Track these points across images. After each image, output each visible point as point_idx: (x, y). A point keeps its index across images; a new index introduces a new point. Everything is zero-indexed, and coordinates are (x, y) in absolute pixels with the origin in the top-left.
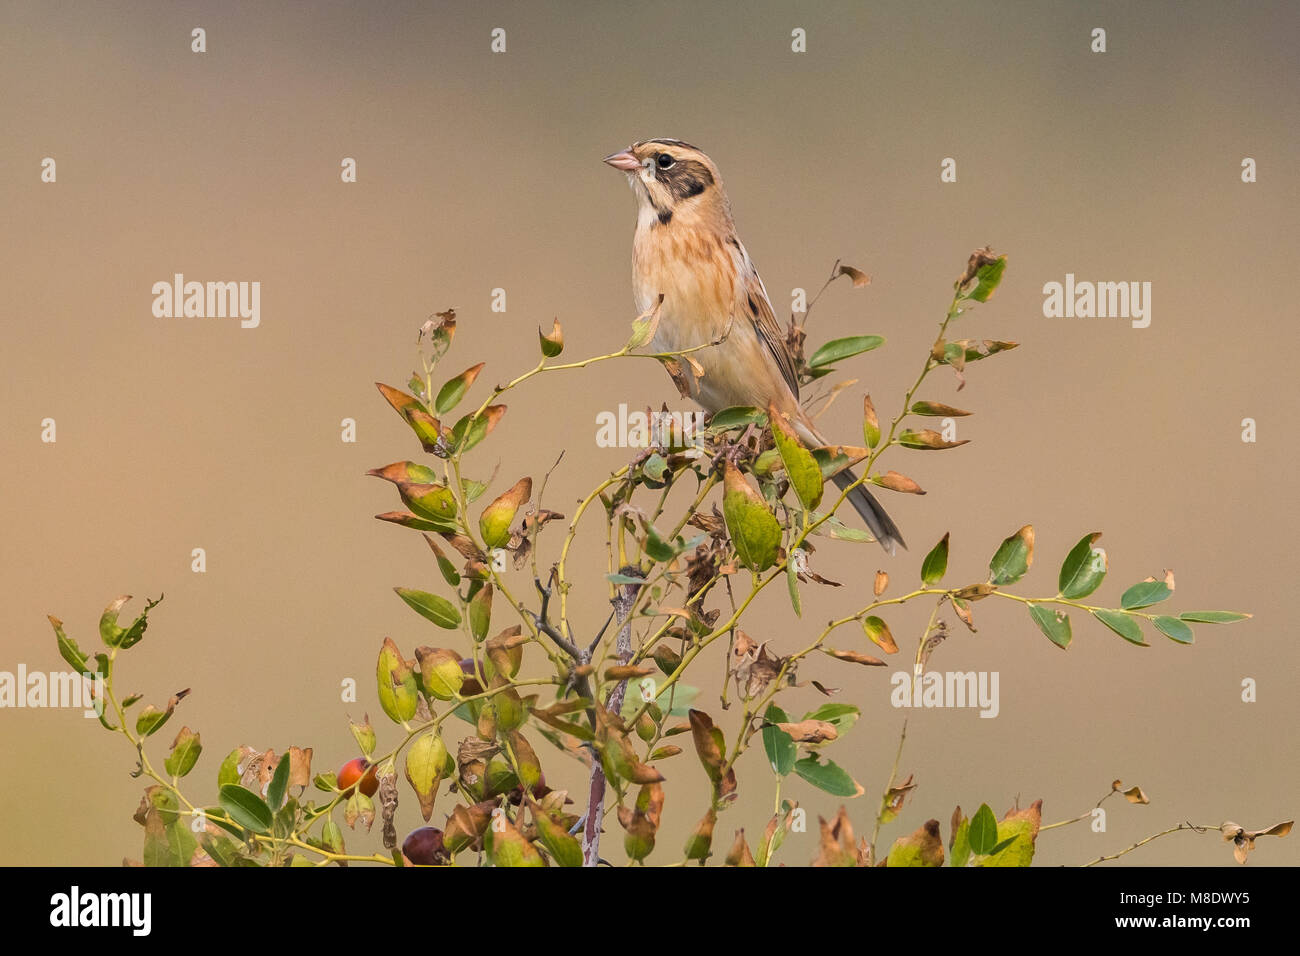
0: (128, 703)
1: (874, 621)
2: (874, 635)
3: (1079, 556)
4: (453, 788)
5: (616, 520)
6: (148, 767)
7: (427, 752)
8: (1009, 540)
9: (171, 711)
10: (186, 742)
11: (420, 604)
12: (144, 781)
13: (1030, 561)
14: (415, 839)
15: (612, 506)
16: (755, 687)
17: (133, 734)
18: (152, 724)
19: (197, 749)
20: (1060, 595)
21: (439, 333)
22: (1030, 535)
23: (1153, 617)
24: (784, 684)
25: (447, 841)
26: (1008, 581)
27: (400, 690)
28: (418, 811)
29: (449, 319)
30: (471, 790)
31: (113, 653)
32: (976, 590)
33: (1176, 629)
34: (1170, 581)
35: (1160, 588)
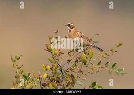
0: (17, 65)
1: (92, 69)
2: (92, 70)
3: (114, 65)
4: (48, 79)
5: (69, 54)
6: (17, 72)
7: (45, 75)
8: (107, 63)
9: (21, 67)
10: (22, 70)
11: (50, 60)
12: (17, 74)
13: (109, 65)
14: (43, 84)
15: (69, 53)
16: (79, 73)
17: (17, 69)
18: (19, 68)
19: (23, 71)
20: (111, 69)
21: (56, 32)
22: (110, 62)
23: (121, 72)
24: (82, 74)
25: (46, 84)
26: (106, 67)
27: (44, 68)
28: (44, 81)
29: (57, 31)
30: (50, 80)
31: (16, 60)
32: (103, 67)
33: (122, 74)
34: (123, 69)
35: (122, 69)
